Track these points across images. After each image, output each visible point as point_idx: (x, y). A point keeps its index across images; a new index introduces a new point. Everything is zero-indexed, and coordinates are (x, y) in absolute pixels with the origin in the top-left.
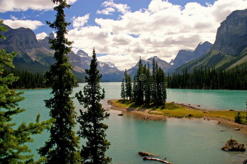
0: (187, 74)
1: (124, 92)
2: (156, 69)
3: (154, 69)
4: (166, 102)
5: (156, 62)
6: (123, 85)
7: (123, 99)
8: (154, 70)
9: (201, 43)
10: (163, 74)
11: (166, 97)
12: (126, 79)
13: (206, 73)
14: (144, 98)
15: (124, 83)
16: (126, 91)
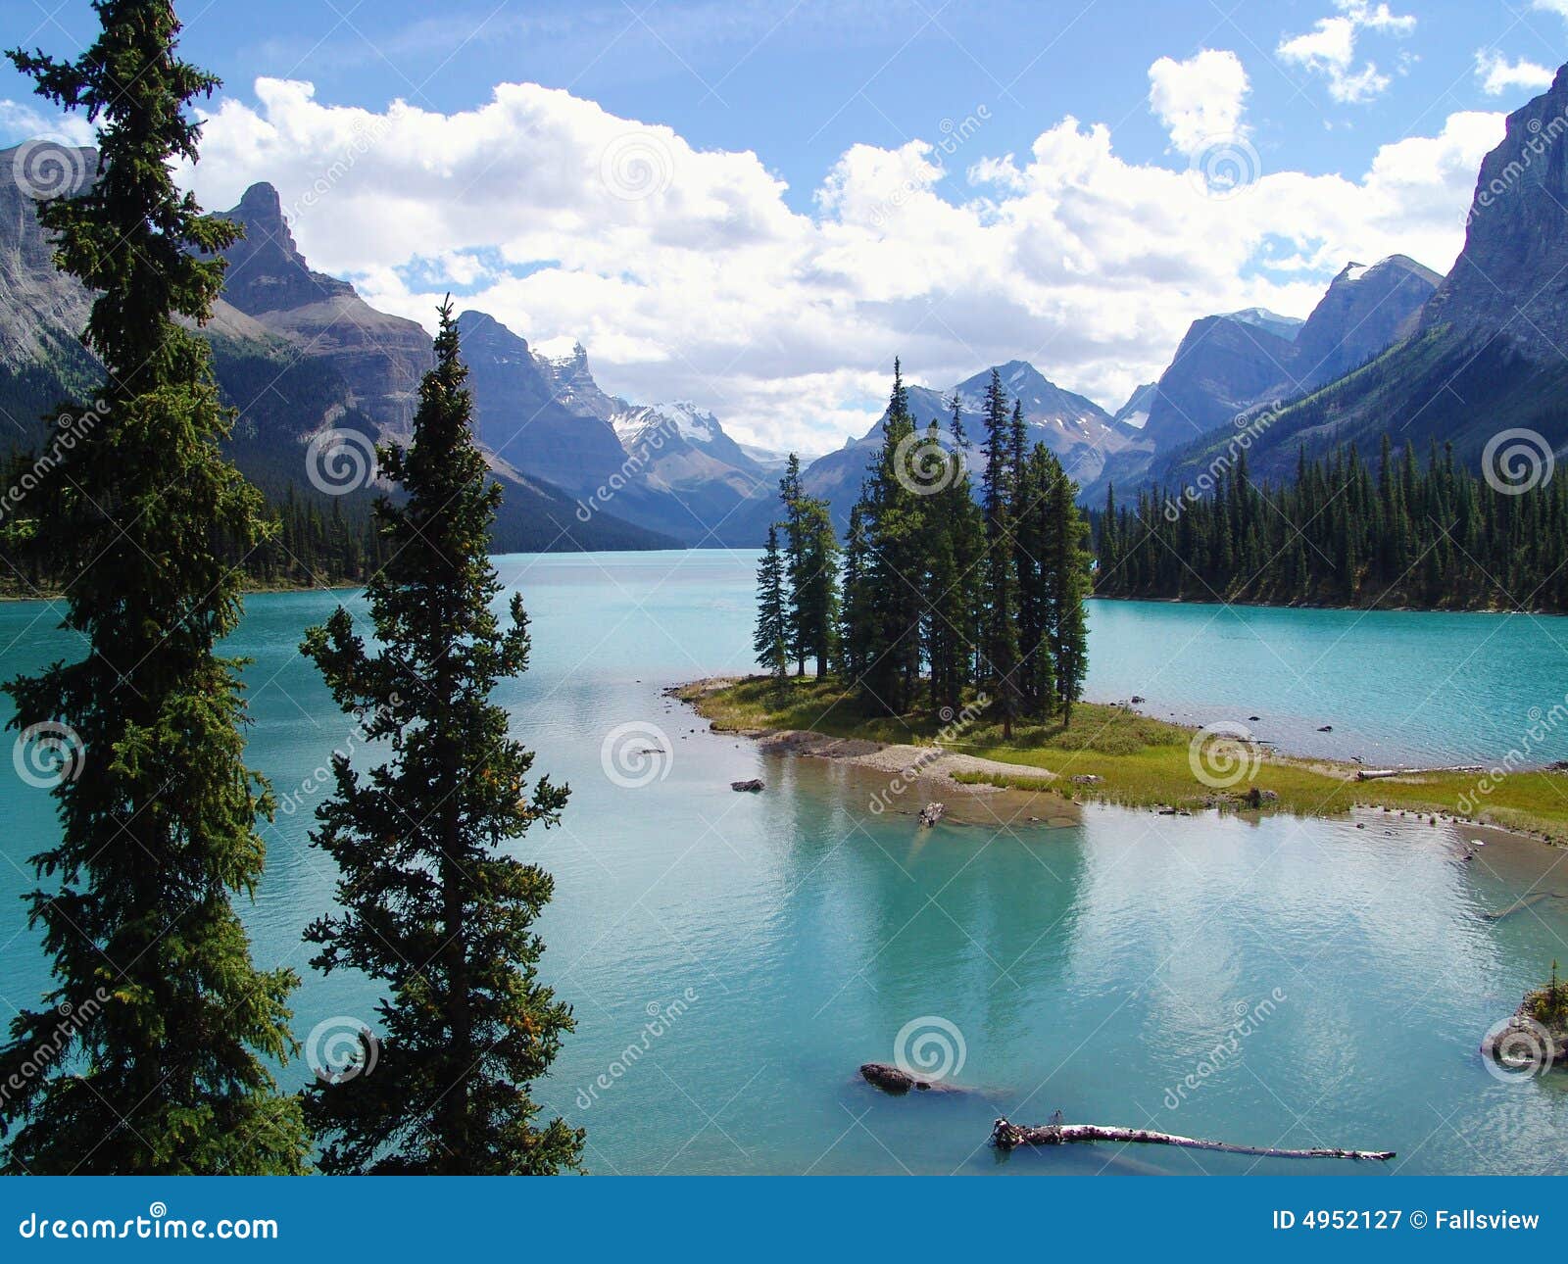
0: (1244, 500)
1: (781, 622)
2: (1011, 457)
3: (993, 453)
4: (1081, 698)
5: (1010, 405)
6: (770, 572)
7: (768, 671)
8: (994, 468)
9: (1351, 265)
10: (1061, 494)
11: (1083, 662)
12: (793, 529)
13: (1384, 492)
14: (926, 668)
15: (781, 553)
16: (793, 616)
